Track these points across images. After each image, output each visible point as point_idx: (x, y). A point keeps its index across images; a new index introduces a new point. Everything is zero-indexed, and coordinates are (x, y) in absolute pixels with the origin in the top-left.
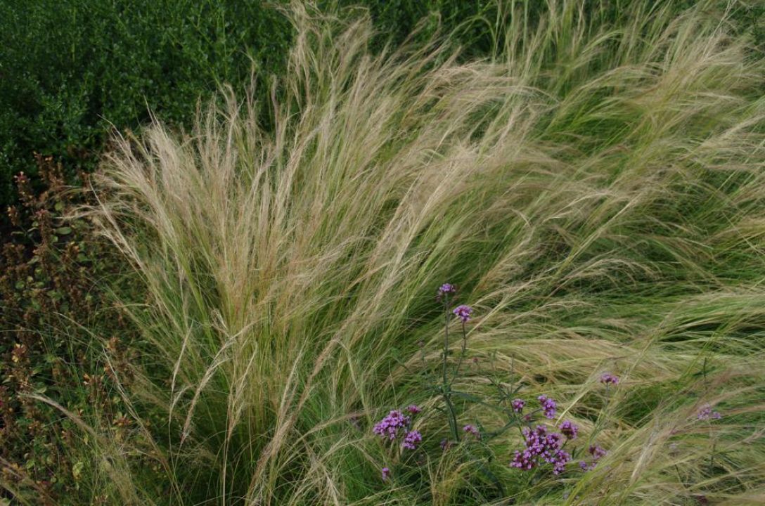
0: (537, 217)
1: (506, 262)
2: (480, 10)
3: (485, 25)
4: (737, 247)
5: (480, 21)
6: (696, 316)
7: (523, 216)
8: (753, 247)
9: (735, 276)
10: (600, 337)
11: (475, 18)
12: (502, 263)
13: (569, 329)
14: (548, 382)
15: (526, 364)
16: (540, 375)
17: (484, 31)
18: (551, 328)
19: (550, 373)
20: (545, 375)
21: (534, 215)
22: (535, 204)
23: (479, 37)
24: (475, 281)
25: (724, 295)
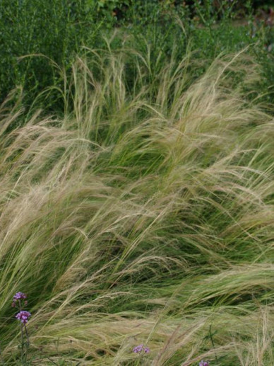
0: (94, 232)
1: (74, 267)
2: (55, 81)
3: (59, 92)
4: (240, 237)
5: (54, 90)
6: (213, 290)
7: (83, 232)
8: (250, 236)
9: (241, 257)
10: (139, 318)
11: (52, 88)
12: (71, 268)
13: (116, 314)
14: (107, 354)
15: (90, 343)
16: (100, 350)
17: (59, 96)
18: (104, 315)
19: (108, 347)
20: (103, 349)
21: (92, 230)
22: (92, 222)
23: (55, 101)
24: (54, 283)
25: (232, 273)
